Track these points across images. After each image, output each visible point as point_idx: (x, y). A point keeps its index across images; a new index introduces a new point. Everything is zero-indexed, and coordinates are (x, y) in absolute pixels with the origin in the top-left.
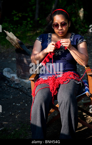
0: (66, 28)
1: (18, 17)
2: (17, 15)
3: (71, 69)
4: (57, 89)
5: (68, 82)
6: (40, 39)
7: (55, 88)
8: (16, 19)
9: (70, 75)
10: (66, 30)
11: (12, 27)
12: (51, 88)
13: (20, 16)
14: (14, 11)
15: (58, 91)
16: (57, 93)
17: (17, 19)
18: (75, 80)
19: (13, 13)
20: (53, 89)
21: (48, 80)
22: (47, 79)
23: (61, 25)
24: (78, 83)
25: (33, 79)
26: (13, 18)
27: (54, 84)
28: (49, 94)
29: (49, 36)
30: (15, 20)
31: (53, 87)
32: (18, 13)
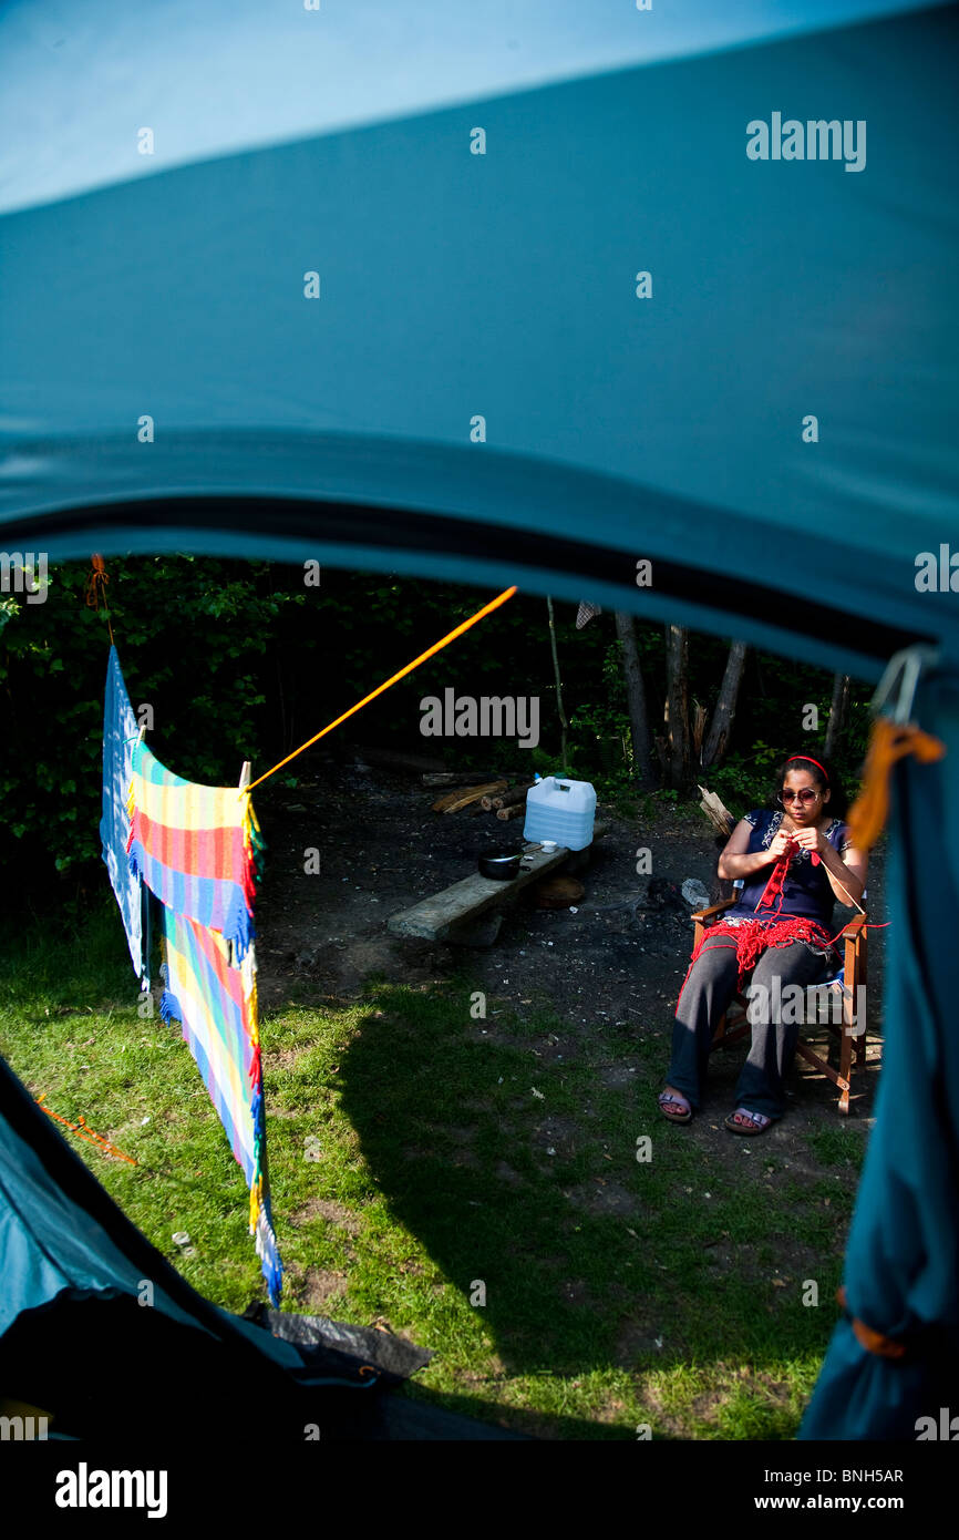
0: (813, 806)
1: (768, 757)
2: (766, 752)
3: (814, 912)
4: (757, 958)
5: (789, 946)
6: (752, 820)
7: (751, 954)
8: (760, 760)
9: (800, 928)
10: (812, 809)
11: (746, 779)
12: (741, 951)
13: (773, 756)
14: (760, 742)
15: (757, 963)
16: (754, 968)
17: (765, 761)
18: (810, 944)
19: (755, 747)
20: (746, 956)
21: (740, 929)
22: (737, 925)
23: (799, 797)
24: (821, 953)
25: (701, 918)
26: (755, 758)
27: (749, 944)
28: (731, 965)
29: (775, 818)
30: (757, 763)
31: (746, 951)
32: (769, 748)
